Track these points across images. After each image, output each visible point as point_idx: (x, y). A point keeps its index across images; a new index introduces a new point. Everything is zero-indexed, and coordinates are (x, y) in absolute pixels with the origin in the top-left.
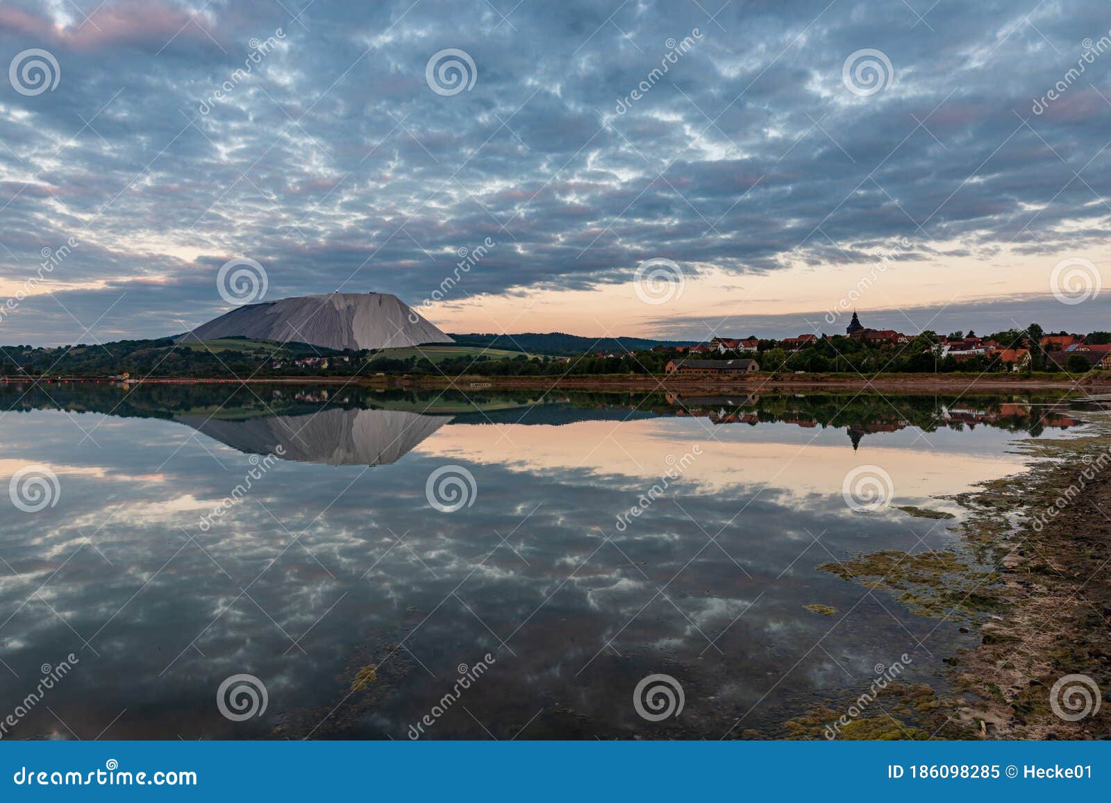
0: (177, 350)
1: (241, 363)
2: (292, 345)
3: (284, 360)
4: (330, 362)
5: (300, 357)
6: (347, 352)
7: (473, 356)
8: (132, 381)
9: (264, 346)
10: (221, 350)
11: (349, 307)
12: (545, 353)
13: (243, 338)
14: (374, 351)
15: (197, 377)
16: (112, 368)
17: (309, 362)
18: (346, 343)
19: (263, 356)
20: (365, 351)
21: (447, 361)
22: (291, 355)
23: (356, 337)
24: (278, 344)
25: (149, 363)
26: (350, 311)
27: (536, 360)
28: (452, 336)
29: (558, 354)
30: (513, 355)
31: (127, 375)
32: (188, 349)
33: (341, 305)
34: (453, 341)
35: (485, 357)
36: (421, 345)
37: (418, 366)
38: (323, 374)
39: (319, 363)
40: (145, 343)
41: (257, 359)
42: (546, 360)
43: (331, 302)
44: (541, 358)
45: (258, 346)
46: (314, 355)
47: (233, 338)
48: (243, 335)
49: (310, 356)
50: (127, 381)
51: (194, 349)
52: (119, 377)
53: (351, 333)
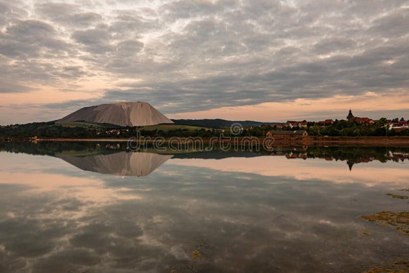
0: (56, 126)
1: (83, 132)
2: (105, 124)
3: (101, 131)
4: (121, 132)
5: (108, 130)
6: (128, 127)
7: (182, 129)
8: (38, 140)
9: (92, 125)
10: (75, 126)
11: (128, 108)
12: (213, 127)
13: (84, 121)
14: (139, 127)
15: (65, 138)
16: (30, 134)
17: (111, 132)
18: (127, 123)
19: (92, 129)
20: (135, 127)
21: (170, 131)
22: (104, 129)
23: (131, 121)
24: (98, 124)
25: (45, 132)
26: (129, 110)
27: (209, 131)
28: (172, 120)
29: (219, 128)
30: (199, 128)
31: (36, 137)
32: (61, 126)
33: (125, 107)
34: (172, 122)
35: (187, 130)
36: (159, 124)
37: (158, 133)
38: (118, 137)
39: (116, 132)
40: (43, 123)
41: (90, 130)
42: (214, 130)
43: (121, 106)
44: (211, 130)
45: (90, 125)
46: (114, 129)
47: (80, 121)
48: (83, 120)
49: (112, 129)
50: (36, 140)
51: (63, 126)
52: (33, 138)
53: (129, 119)
